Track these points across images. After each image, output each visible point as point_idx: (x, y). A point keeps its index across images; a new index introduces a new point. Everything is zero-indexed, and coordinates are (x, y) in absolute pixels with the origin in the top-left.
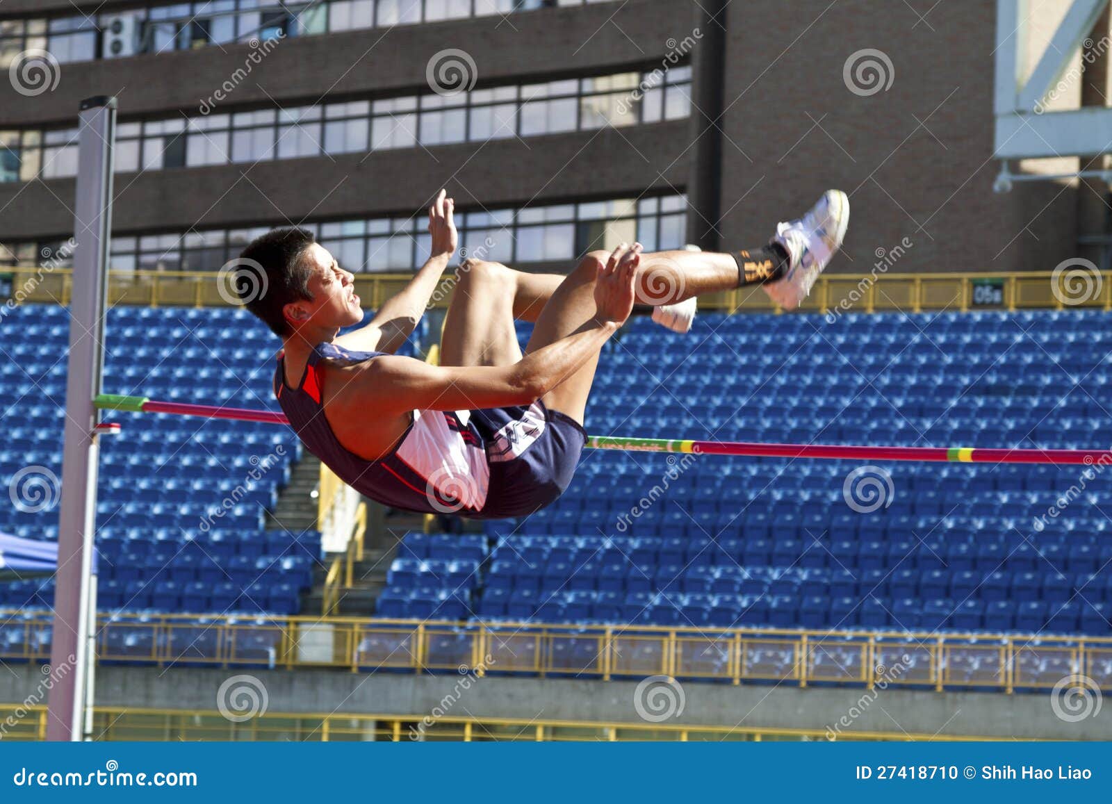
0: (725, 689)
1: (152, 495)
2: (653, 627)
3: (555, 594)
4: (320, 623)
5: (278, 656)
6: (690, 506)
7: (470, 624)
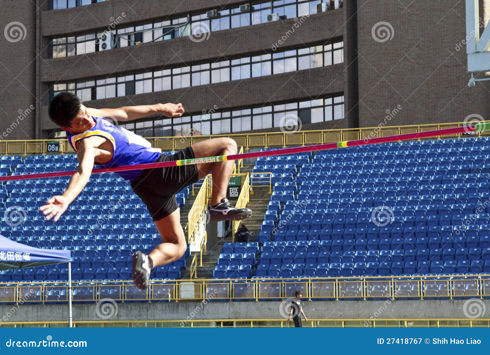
0: (360, 302)
1: (130, 231)
2: (329, 278)
3: (288, 265)
4: (189, 282)
5: (172, 297)
6: (344, 226)
7: (252, 279)
